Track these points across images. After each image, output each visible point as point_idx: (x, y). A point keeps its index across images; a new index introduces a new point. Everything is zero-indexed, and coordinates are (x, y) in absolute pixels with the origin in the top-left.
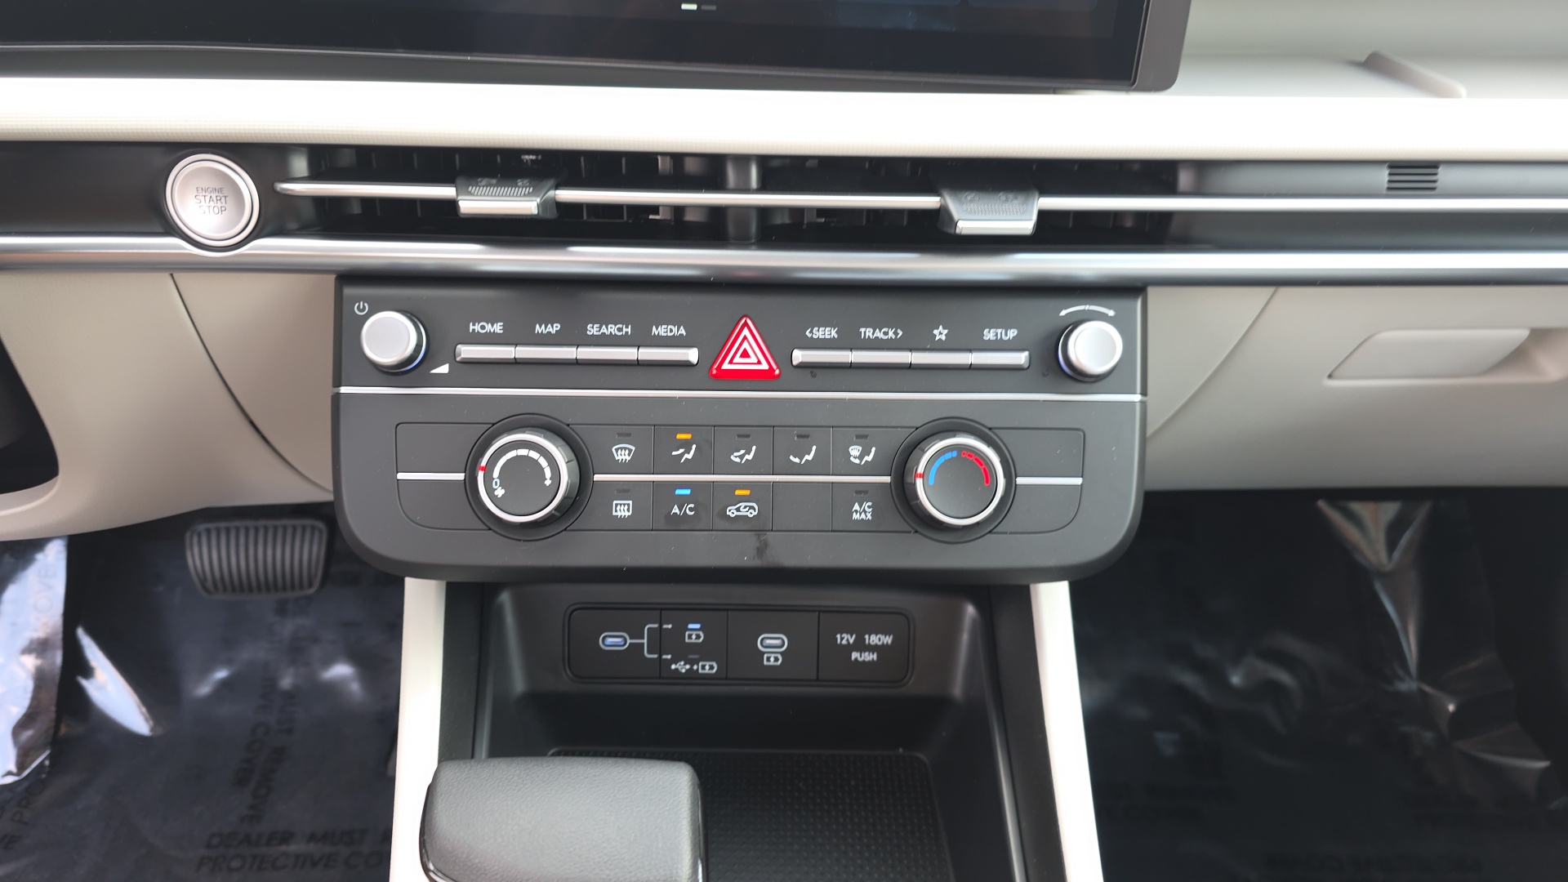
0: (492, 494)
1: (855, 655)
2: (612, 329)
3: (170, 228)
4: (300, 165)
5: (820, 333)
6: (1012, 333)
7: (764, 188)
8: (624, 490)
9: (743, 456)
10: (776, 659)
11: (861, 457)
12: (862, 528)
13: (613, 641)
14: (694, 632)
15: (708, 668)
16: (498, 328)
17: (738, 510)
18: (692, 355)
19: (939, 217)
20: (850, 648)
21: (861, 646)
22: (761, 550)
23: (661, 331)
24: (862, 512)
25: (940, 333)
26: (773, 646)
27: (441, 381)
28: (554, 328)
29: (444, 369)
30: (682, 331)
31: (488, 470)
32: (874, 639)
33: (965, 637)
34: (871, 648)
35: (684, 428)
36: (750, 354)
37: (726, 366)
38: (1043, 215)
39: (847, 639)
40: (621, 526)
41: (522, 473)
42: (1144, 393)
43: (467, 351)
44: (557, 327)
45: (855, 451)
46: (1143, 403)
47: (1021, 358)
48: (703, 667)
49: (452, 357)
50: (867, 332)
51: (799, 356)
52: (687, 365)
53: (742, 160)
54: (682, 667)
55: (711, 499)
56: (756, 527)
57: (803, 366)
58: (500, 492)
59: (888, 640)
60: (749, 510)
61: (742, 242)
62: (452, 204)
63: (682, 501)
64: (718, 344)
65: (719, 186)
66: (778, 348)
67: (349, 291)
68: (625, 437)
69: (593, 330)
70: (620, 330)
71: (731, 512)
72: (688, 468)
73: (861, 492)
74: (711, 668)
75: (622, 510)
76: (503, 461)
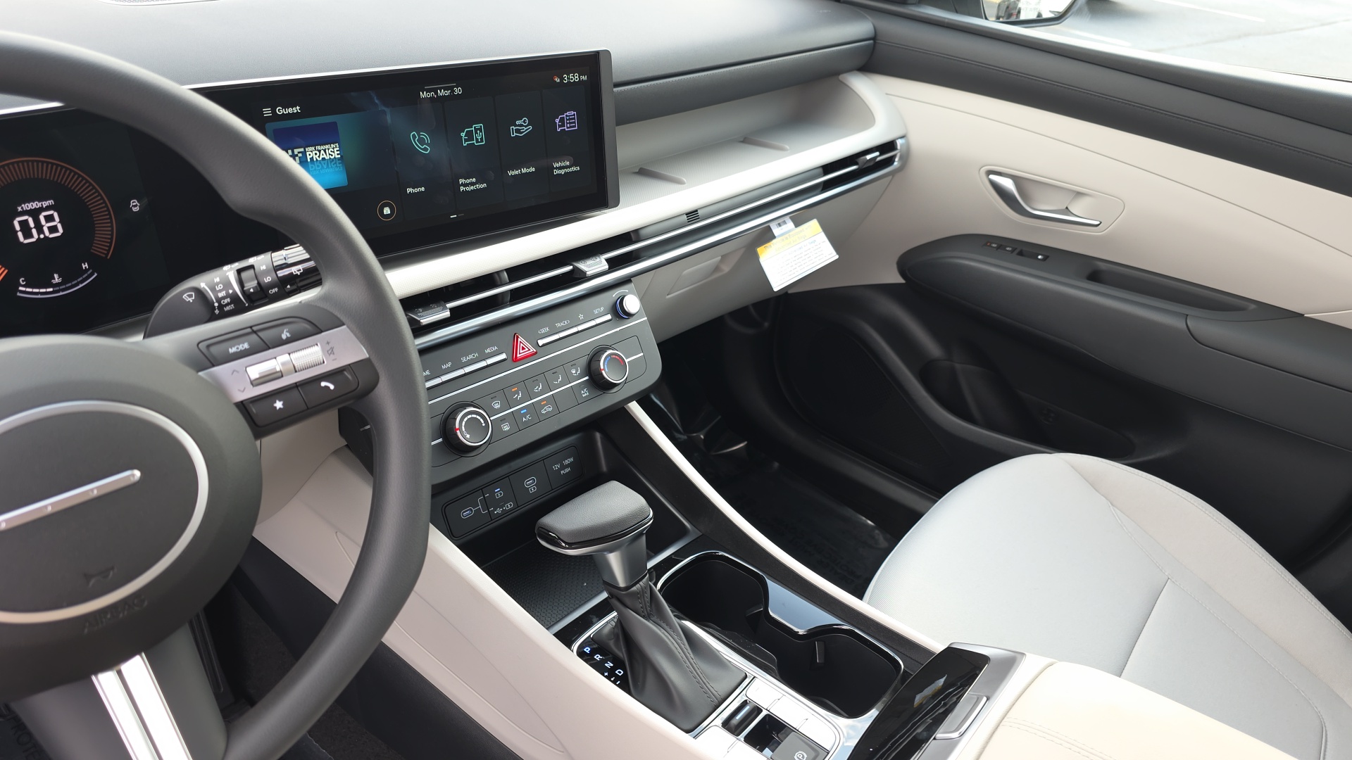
0: (465, 437)
2: (471, 357)
5: (543, 331)
6: (599, 310)
7: (512, 281)
8: (503, 419)
9: (538, 389)
10: (534, 488)
11: (576, 373)
12: (586, 399)
13: (466, 514)
14: (498, 492)
15: (509, 506)
16: (428, 372)
17: (545, 410)
18: (503, 356)
19: (576, 270)
20: (560, 470)
21: (563, 467)
22: (561, 421)
23: (488, 351)
24: (585, 393)
25: (581, 317)
26: (531, 484)
28: (449, 365)
30: (496, 348)
31: (460, 429)
32: (567, 462)
33: (600, 445)
34: (567, 466)
35: (513, 386)
36: (524, 347)
37: (518, 355)
38: (609, 260)
39: (557, 467)
40: (508, 434)
41: (473, 425)
42: (647, 315)
44: (450, 364)
45: (573, 371)
46: (647, 320)
47: (609, 317)
48: (508, 507)
50: (558, 325)
51: (541, 342)
52: (504, 360)
53: (499, 273)
54: (499, 511)
55: (534, 410)
56: (554, 414)
57: (544, 345)
58: (468, 436)
59: (572, 459)
60: (549, 409)
61: (505, 304)
63: (524, 415)
64: (512, 350)
65: (492, 287)
66: (533, 342)
68: (494, 398)
69: (464, 360)
70: (474, 356)
71: (543, 412)
72: (522, 401)
73: (582, 386)
74: (511, 505)
75: (507, 427)
76: (464, 423)
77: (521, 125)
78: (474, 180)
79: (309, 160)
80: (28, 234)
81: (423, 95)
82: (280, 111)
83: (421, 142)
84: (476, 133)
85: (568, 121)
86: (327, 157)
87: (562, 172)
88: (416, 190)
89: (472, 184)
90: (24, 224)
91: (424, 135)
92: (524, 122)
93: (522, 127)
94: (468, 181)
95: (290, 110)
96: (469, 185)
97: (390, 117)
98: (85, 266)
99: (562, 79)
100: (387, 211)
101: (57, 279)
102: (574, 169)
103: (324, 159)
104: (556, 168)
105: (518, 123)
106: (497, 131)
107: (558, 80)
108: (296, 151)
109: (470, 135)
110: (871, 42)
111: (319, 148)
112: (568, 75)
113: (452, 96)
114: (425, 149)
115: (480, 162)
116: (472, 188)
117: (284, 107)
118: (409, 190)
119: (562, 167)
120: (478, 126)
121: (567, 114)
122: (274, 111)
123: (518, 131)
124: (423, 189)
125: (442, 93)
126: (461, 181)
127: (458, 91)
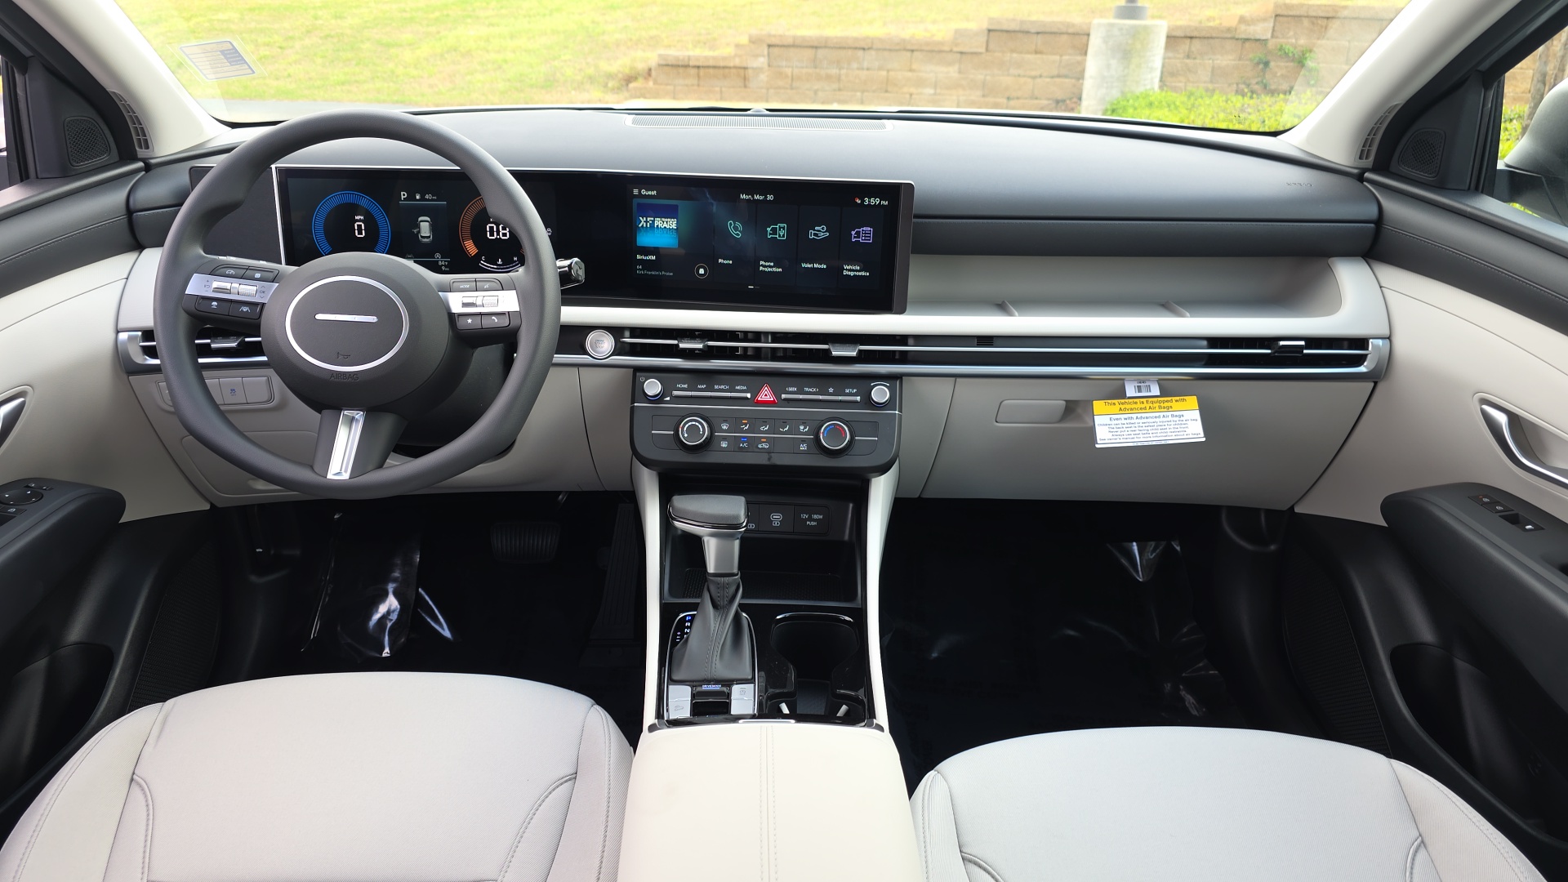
0: (684, 435)
1: (808, 523)
2: (723, 387)
3: (585, 352)
4: (627, 333)
5: (791, 389)
6: (855, 391)
7: (773, 341)
8: (724, 438)
9: (764, 428)
10: (778, 524)
11: (803, 429)
12: (803, 453)
16: (686, 386)
17: (762, 445)
18: (749, 395)
19: (828, 351)
20: (806, 520)
21: (810, 519)
22: (769, 459)
23: (738, 388)
24: (803, 447)
25: (831, 390)
26: (776, 518)
27: (667, 402)
28: (704, 386)
29: (668, 399)
30: (745, 388)
31: (682, 428)
32: (816, 517)
33: (850, 515)
34: (814, 520)
35: (745, 419)
36: (766, 394)
37: (759, 399)
38: (860, 351)
39: (805, 516)
40: (724, 450)
41: (693, 430)
42: (900, 411)
43: (676, 393)
45: (802, 427)
46: (900, 416)
47: (857, 398)
49: (671, 396)
50: (807, 389)
51: (783, 396)
52: (747, 398)
53: (766, 334)
55: (753, 442)
56: (768, 452)
57: (785, 399)
58: (686, 435)
59: (821, 517)
60: (766, 446)
61: (766, 360)
62: (677, 345)
63: (745, 442)
64: (755, 394)
65: (759, 341)
66: (777, 394)
67: (638, 374)
68: (725, 421)
69: (716, 387)
70: (725, 387)
71: (760, 446)
72: (746, 432)
73: (803, 441)
74: (753, 526)
75: (724, 445)
76: (687, 426)
77: (819, 231)
78: (772, 264)
79: (656, 225)
80: (492, 235)
81: (743, 196)
82: (644, 192)
83: (735, 229)
84: (780, 230)
85: (864, 234)
86: (668, 227)
87: (852, 274)
88: (726, 262)
89: (770, 267)
90: (491, 228)
91: (738, 224)
92: (823, 229)
93: (820, 232)
94: (767, 264)
95: (650, 193)
96: (766, 266)
97: (716, 208)
98: (515, 259)
99: (863, 201)
100: (702, 271)
101: (500, 262)
102: (863, 273)
103: (665, 227)
104: (846, 269)
105: (816, 228)
106: (798, 231)
107: (859, 201)
108: (649, 219)
109: (774, 231)
110: (1372, 225)
111: (663, 219)
112: (869, 198)
113: (765, 200)
114: (738, 235)
115: (776, 251)
116: (770, 269)
117: (647, 190)
118: (720, 261)
119: (851, 270)
120: (782, 225)
121: (864, 229)
122: (640, 192)
123: (815, 234)
124: (731, 262)
125: (757, 197)
126: (762, 263)
127: (770, 197)
